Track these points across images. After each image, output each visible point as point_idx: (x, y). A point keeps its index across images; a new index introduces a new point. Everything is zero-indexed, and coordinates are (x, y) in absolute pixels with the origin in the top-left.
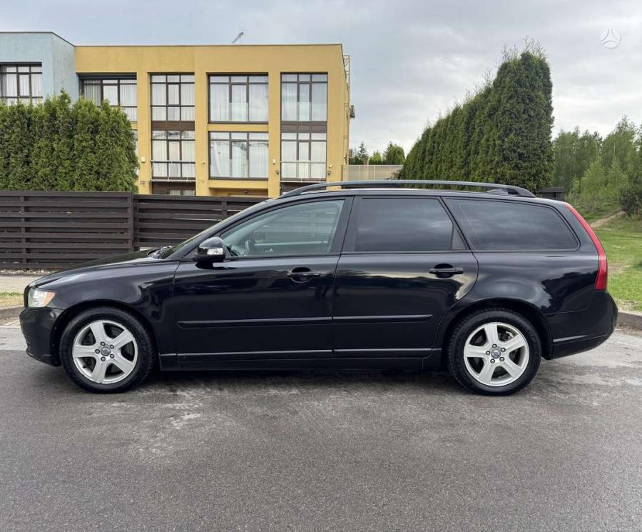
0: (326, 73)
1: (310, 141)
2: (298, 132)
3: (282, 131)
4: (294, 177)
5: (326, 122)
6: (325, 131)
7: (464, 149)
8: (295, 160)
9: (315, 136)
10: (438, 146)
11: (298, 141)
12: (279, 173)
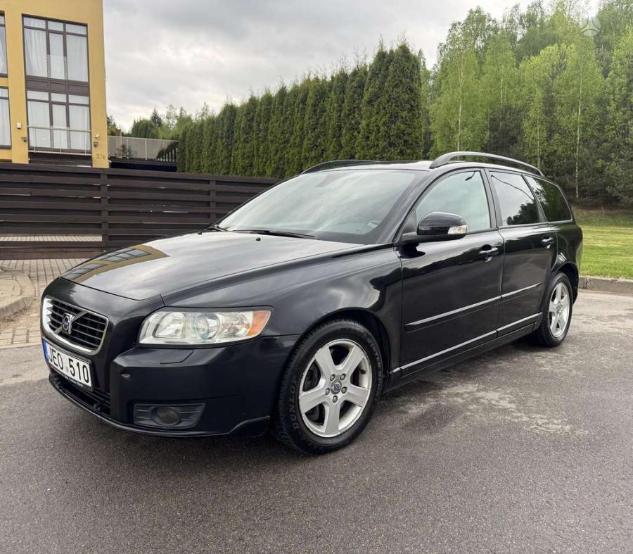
0: (86, 25)
1: (67, 104)
2: (50, 91)
3: (27, 88)
4: (49, 146)
5: (89, 83)
6: (87, 94)
7: (312, 132)
8: (48, 125)
9: (73, 99)
10: (259, 126)
11: (51, 103)
12: (27, 140)
